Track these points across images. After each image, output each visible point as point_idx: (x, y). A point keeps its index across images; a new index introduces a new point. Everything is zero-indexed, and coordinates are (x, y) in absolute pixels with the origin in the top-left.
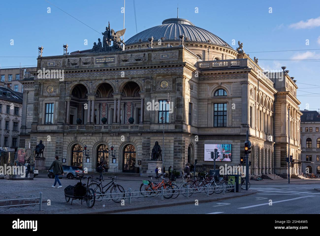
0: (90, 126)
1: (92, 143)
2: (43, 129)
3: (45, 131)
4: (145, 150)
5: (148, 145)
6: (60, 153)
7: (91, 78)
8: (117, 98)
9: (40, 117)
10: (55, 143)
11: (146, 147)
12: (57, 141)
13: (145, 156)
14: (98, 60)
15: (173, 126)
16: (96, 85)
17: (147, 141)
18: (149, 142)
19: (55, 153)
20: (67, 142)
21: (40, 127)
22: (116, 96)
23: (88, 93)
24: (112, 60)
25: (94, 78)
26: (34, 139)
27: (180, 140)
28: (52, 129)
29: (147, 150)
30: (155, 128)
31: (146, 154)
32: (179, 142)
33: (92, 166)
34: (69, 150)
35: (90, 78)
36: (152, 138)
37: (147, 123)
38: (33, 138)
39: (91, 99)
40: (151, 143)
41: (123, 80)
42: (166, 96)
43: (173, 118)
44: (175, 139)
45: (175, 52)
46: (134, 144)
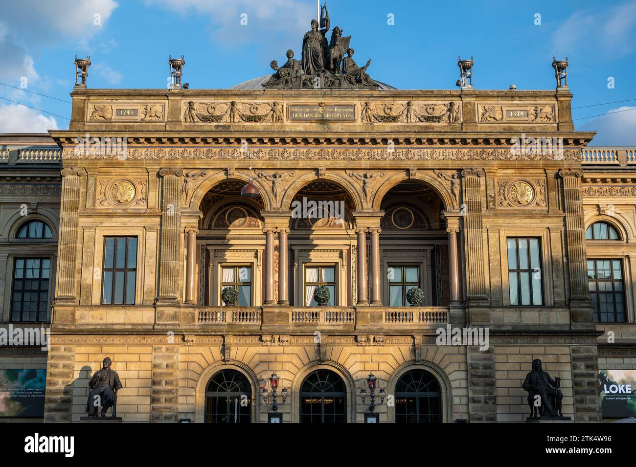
0: (277, 310)
1: (288, 366)
2: (101, 319)
3: (109, 327)
4: (477, 388)
5: (489, 371)
6: (169, 400)
7: (279, 162)
8: (368, 228)
9: (86, 279)
10: (149, 366)
11: (482, 379)
12: (158, 362)
13: (480, 405)
14: (296, 109)
15: (565, 313)
16: (294, 185)
17: (484, 359)
18: (489, 363)
19: (149, 402)
20: (192, 364)
21: (86, 312)
22: (367, 221)
23: (268, 208)
24: (345, 113)
25: (290, 162)
26: (62, 352)
27: (591, 354)
28: (135, 322)
29: (487, 388)
30: (506, 321)
31: (483, 400)
32: (587, 363)
34: (200, 392)
35: (275, 162)
36: (498, 350)
37: (480, 304)
38: (59, 350)
39: (277, 228)
40: (498, 366)
41: (385, 172)
42: (532, 225)
43: (560, 290)
44: (574, 351)
45: (546, 104)
46: (437, 369)
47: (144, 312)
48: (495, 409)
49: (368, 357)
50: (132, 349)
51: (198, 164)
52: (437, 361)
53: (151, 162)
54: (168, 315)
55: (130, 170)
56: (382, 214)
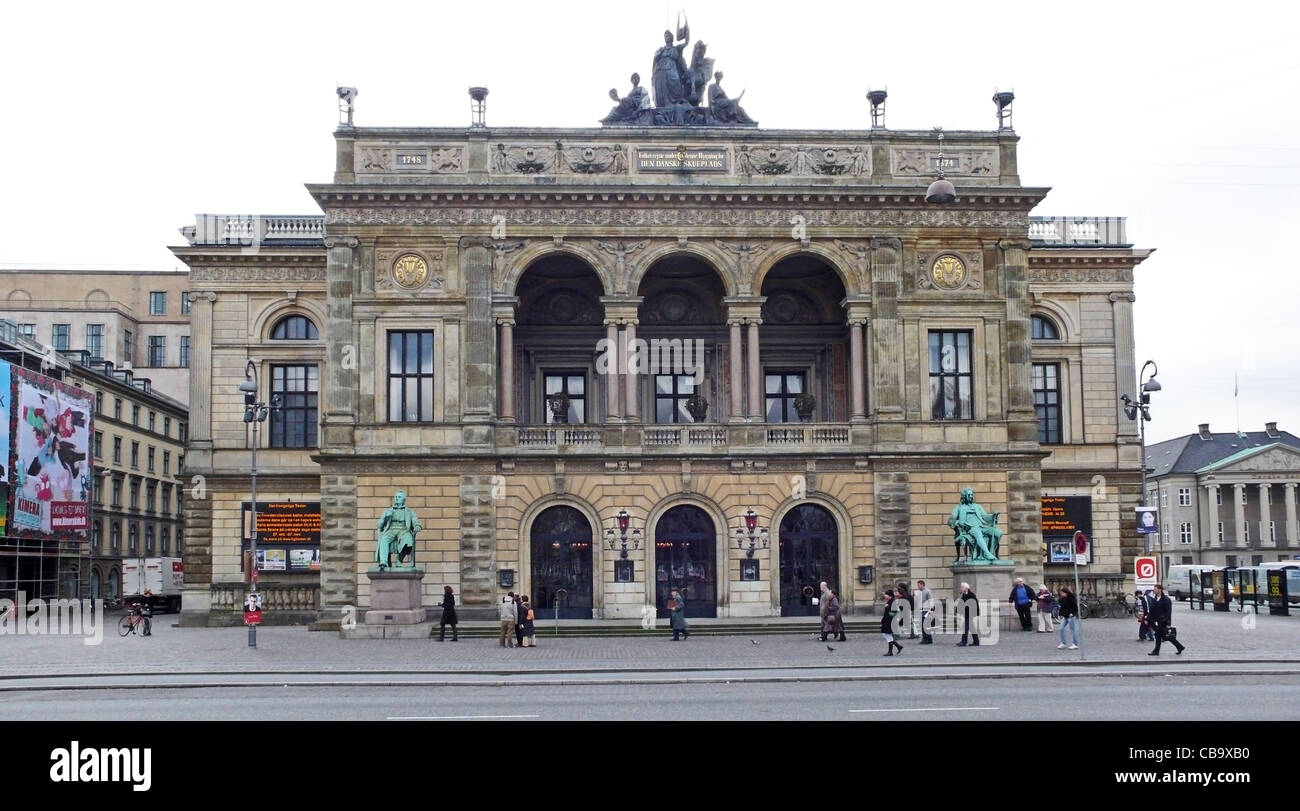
0: (624, 428)
1: (639, 501)
2: (389, 441)
3: (402, 452)
4: (886, 526)
5: (902, 504)
6: (484, 547)
7: (623, 228)
8: (745, 318)
9: (366, 389)
10: (456, 501)
11: (893, 515)
12: (468, 497)
13: (889, 548)
14: (645, 155)
15: (1001, 430)
16: (645, 260)
17: (897, 490)
18: (903, 494)
19: (458, 548)
20: (513, 499)
21: (368, 434)
22: (743, 310)
23: (609, 291)
24: (713, 160)
25: (638, 228)
26: (340, 485)
27: (1033, 482)
28: (435, 444)
29: (899, 526)
32: (1028, 492)
33: (646, 596)
34: (524, 533)
35: (618, 228)
36: (914, 477)
37: (892, 420)
38: (335, 482)
39: (621, 319)
40: (914, 498)
41: (769, 243)
42: (962, 314)
43: (996, 400)
44: (1011, 478)
45: (984, 150)
46: (835, 503)
47: (447, 432)
48: (909, 551)
49: (744, 489)
50: (432, 480)
52: (834, 493)
53: (449, 228)
54: (481, 435)
55: (420, 240)
56: (764, 300)
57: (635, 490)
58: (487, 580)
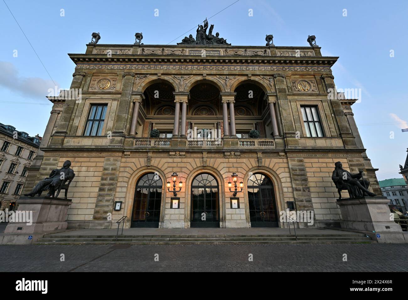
0: (179, 140)
1: (184, 170)
2: (78, 143)
3: (83, 147)
4: (298, 182)
5: (303, 172)
6: (110, 190)
7: (183, 71)
8: (228, 101)
9: (75, 124)
10: (101, 169)
11: (299, 177)
12: (107, 167)
13: (300, 192)
14: (192, 52)
15: (339, 141)
16: (191, 82)
17: (299, 165)
18: (302, 167)
19: (97, 191)
20: (128, 168)
21: (70, 140)
22: (228, 98)
23: (177, 91)
24: (216, 53)
25: (189, 71)
26: (51, 161)
27: (360, 163)
28: (97, 144)
29: (303, 182)
30: (308, 145)
31: (302, 190)
32: (359, 167)
34: (131, 185)
35: (181, 71)
36: (306, 160)
37: (293, 136)
38: (49, 160)
39: (181, 100)
40: (307, 169)
41: (236, 76)
42: (312, 99)
43: (333, 130)
44: (350, 161)
45: (309, 51)
46: (271, 171)
47: (104, 139)
49: (231, 165)
50: (93, 160)
51: (143, 72)
52: (271, 167)
53: (120, 70)
54: (117, 141)
55: (109, 74)
56: (235, 94)
57: (182, 165)
58: (108, 206)
